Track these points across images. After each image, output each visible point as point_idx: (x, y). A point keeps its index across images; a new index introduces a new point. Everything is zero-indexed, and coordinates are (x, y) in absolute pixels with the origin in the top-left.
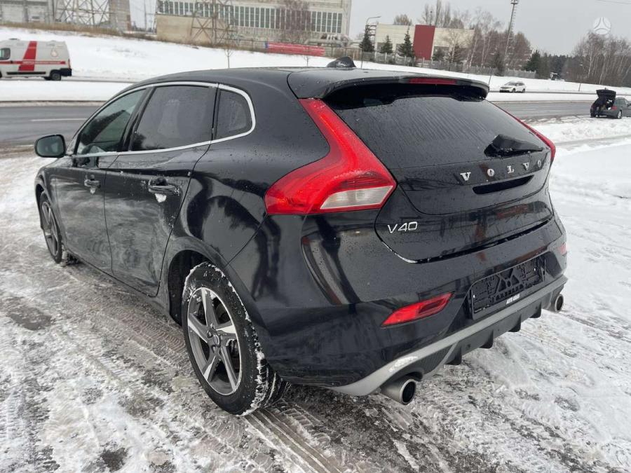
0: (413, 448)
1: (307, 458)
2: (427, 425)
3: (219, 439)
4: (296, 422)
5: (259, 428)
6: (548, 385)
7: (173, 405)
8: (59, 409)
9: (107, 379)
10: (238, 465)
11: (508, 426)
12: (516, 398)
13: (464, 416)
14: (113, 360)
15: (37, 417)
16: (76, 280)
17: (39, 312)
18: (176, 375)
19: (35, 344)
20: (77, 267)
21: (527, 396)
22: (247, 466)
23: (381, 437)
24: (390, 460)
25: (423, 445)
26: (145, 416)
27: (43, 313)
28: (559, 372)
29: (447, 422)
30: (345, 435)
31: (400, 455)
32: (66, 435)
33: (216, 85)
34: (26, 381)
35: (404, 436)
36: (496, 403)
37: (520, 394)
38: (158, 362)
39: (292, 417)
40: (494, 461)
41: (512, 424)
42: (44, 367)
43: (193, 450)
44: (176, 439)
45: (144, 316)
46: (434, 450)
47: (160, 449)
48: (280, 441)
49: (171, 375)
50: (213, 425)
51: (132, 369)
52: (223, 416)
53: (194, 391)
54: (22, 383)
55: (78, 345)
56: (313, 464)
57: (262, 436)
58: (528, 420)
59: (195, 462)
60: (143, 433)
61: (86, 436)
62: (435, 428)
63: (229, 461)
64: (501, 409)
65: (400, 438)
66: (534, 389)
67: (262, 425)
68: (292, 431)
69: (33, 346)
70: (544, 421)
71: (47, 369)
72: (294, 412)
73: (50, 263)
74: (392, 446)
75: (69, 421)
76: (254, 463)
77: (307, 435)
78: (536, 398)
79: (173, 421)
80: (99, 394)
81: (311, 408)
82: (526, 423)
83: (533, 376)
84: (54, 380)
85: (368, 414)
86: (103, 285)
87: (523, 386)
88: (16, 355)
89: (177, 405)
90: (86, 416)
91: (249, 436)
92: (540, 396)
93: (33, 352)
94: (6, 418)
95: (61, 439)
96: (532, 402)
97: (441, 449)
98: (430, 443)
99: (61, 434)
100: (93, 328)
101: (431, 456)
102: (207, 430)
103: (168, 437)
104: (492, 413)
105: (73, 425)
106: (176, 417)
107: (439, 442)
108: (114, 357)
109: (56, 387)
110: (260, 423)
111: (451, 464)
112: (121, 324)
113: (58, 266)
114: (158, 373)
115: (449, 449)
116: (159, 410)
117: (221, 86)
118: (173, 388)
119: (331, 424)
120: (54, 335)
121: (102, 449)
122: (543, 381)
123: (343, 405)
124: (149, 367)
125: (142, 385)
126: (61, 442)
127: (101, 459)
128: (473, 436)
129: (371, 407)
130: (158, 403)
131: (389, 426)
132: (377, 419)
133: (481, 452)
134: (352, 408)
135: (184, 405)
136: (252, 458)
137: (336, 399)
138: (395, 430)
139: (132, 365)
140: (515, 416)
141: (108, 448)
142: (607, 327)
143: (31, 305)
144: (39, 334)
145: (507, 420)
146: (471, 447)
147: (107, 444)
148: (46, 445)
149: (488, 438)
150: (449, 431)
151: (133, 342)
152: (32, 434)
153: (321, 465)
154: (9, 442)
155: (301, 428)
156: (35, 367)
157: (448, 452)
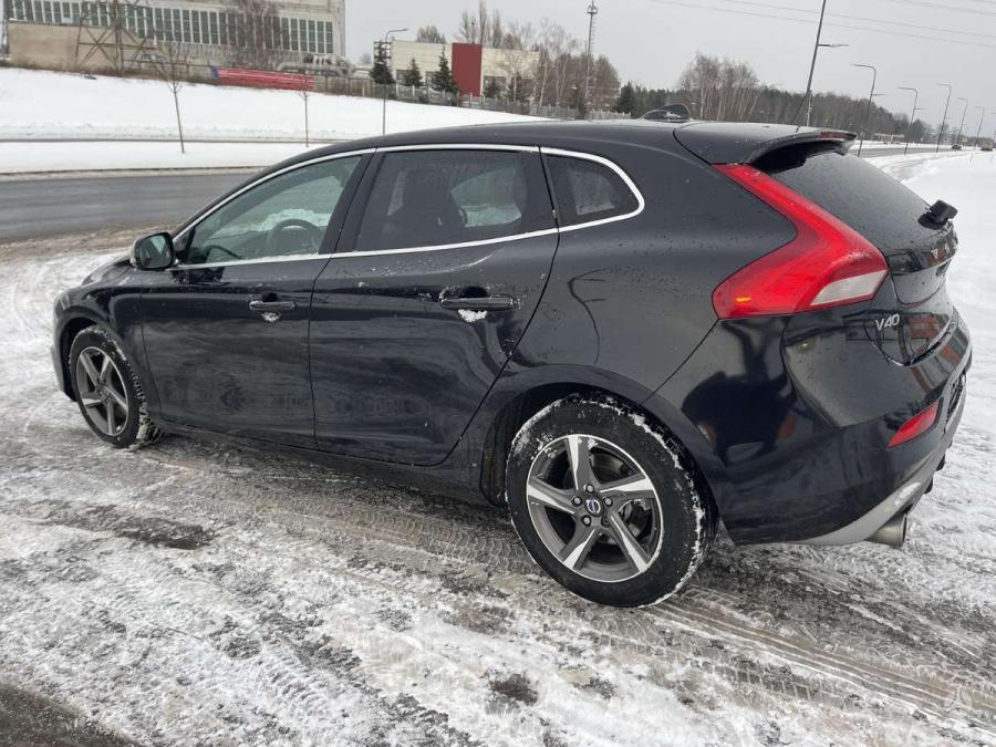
0: (874, 608)
1: (767, 642)
2: (868, 581)
3: (632, 640)
4: (713, 604)
5: (670, 618)
6: (958, 515)
7: (526, 612)
8: (366, 644)
9: (393, 595)
10: (689, 665)
11: (955, 566)
12: (937, 535)
13: (899, 564)
14: (371, 569)
15: (340, 661)
16: (182, 468)
17: (167, 522)
18: (490, 575)
19: (217, 569)
20: (156, 449)
21: (947, 531)
22: (700, 664)
23: (827, 604)
24: (863, 627)
25: (882, 604)
26: (503, 631)
27: (178, 523)
28: (958, 498)
29: (885, 574)
30: (785, 609)
31: (868, 619)
32: (413, 675)
33: (536, 149)
34: (264, 620)
35: (852, 597)
36: (922, 544)
37: (938, 529)
38: (444, 562)
39: (702, 599)
40: (972, 605)
41: (957, 563)
42: (274, 597)
43: (612, 659)
44: (576, 652)
45: (351, 505)
46: (901, 607)
47: (566, 666)
48: (714, 629)
49: (482, 575)
50: (607, 626)
51: (414, 577)
52: (609, 614)
53: (537, 590)
54: (262, 624)
55: (296, 559)
56: (779, 646)
57: (687, 628)
58: (969, 555)
59: (630, 673)
60: (524, 652)
61: (446, 671)
62: (881, 583)
63: (671, 662)
64: (932, 550)
65: (851, 601)
66: (948, 521)
67: (673, 615)
68: (717, 614)
69: (219, 571)
70: (985, 554)
71: (281, 598)
72: (696, 593)
73: (101, 450)
74: (851, 612)
75: (398, 658)
76: (708, 660)
77: (738, 615)
78: (956, 530)
79: (545, 631)
80: (405, 617)
81: (712, 585)
82: (969, 559)
83: (935, 507)
84: (311, 609)
85: (788, 581)
86: (237, 471)
87: (936, 520)
88: (204, 587)
89: (531, 611)
90: (418, 645)
91: (668, 631)
92: (960, 528)
93: (229, 579)
94: (293, 674)
95: (412, 682)
96: (957, 535)
97: (906, 604)
98: (887, 600)
99: (405, 676)
100: (289, 532)
101: (903, 613)
102: (605, 633)
103: (561, 650)
104: (927, 556)
105: (410, 660)
106: (546, 626)
107: (898, 597)
108: (369, 566)
109: (326, 618)
110: (667, 612)
111: (931, 618)
112: (328, 522)
113: (123, 453)
114: (461, 576)
115: (915, 602)
116: (513, 621)
117: (545, 150)
118: (502, 590)
119: (754, 598)
120: (236, 550)
121: (486, 681)
122: (950, 512)
123: (749, 575)
124: (439, 571)
125: (453, 595)
126: (415, 685)
127: (496, 693)
128: (927, 583)
129: (784, 571)
130: (503, 613)
131: (825, 590)
132: (804, 585)
133: (950, 598)
134: (763, 578)
135: (540, 609)
136: (697, 654)
137: (732, 570)
138: (837, 593)
139: (409, 573)
140: (952, 553)
141: (492, 678)
142: (965, 440)
143: (146, 515)
144: (210, 553)
145: (948, 560)
146: (935, 595)
147: (486, 674)
148: (396, 693)
149: (945, 583)
150: (897, 583)
151: (378, 542)
152: (357, 686)
153: (792, 646)
154: (333, 702)
155: (724, 609)
156: (257, 598)
157: (916, 606)
